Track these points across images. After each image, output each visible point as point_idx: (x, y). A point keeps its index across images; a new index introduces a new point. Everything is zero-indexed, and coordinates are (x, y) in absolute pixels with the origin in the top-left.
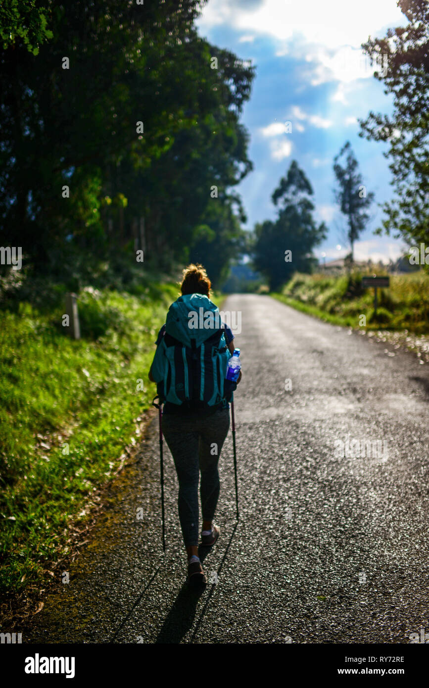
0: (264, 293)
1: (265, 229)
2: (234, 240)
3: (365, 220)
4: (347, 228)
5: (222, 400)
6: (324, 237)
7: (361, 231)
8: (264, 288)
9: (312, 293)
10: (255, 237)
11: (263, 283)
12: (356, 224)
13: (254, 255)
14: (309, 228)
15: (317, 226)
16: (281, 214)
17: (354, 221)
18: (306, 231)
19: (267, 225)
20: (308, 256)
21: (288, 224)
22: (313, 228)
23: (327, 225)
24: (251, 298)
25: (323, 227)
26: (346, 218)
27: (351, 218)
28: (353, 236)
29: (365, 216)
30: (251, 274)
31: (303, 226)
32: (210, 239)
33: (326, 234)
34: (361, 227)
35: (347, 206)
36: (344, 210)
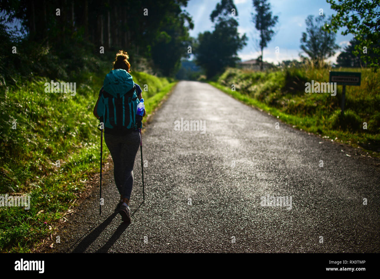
0: (202, 81)
1: (205, 37)
2: (184, 43)
3: (271, 34)
4: (259, 39)
5: (134, 125)
6: (245, 44)
7: (268, 42)
8: (203, 77)
9: (245, 83)
10: (198, 42)
11: (202, 74)
12: (265, 36)
13: (197, 55)
14: (235, 37)
15: (240, 36)
16: (217, 27)
17: (264, 34)
18: (233, 39)
19: (207, 34)
20: (234, 56)
21: (221, 34)
22: (238, 37)
23: (247, 36)
24: (195, 84)
25: (244, 37)
26: (259, 32)
27: (262, 33)
28: (263, 44)
29: (272, 32)
30: (194, 67)
31: (231, 36)
32: (168, 42)
33: (246, 42)
34: (269, 39)
35: (260, 24)
36: (257, 27)
